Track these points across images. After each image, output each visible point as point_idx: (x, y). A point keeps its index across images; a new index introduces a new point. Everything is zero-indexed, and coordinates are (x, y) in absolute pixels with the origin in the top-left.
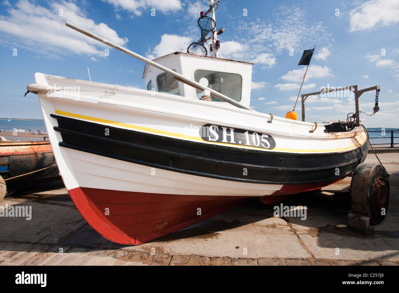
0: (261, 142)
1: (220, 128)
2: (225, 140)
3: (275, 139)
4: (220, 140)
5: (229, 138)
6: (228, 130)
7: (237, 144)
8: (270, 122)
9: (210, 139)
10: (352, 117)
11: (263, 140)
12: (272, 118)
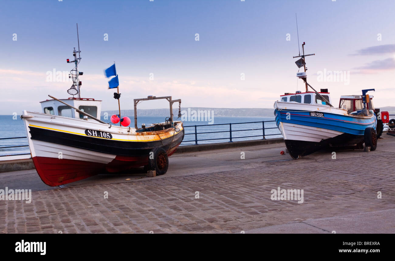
0: (107, 136)
1: (92, 130)
2: (94, 135)
3: (112, 134)
4: (92, 135)
5: (95, 134)
6: (95, 131)
7: (98, 137)
8: (110, 128)
9: (89, 135)
10: (169, 120)
11: (107, 135)
12: (111, 126)
